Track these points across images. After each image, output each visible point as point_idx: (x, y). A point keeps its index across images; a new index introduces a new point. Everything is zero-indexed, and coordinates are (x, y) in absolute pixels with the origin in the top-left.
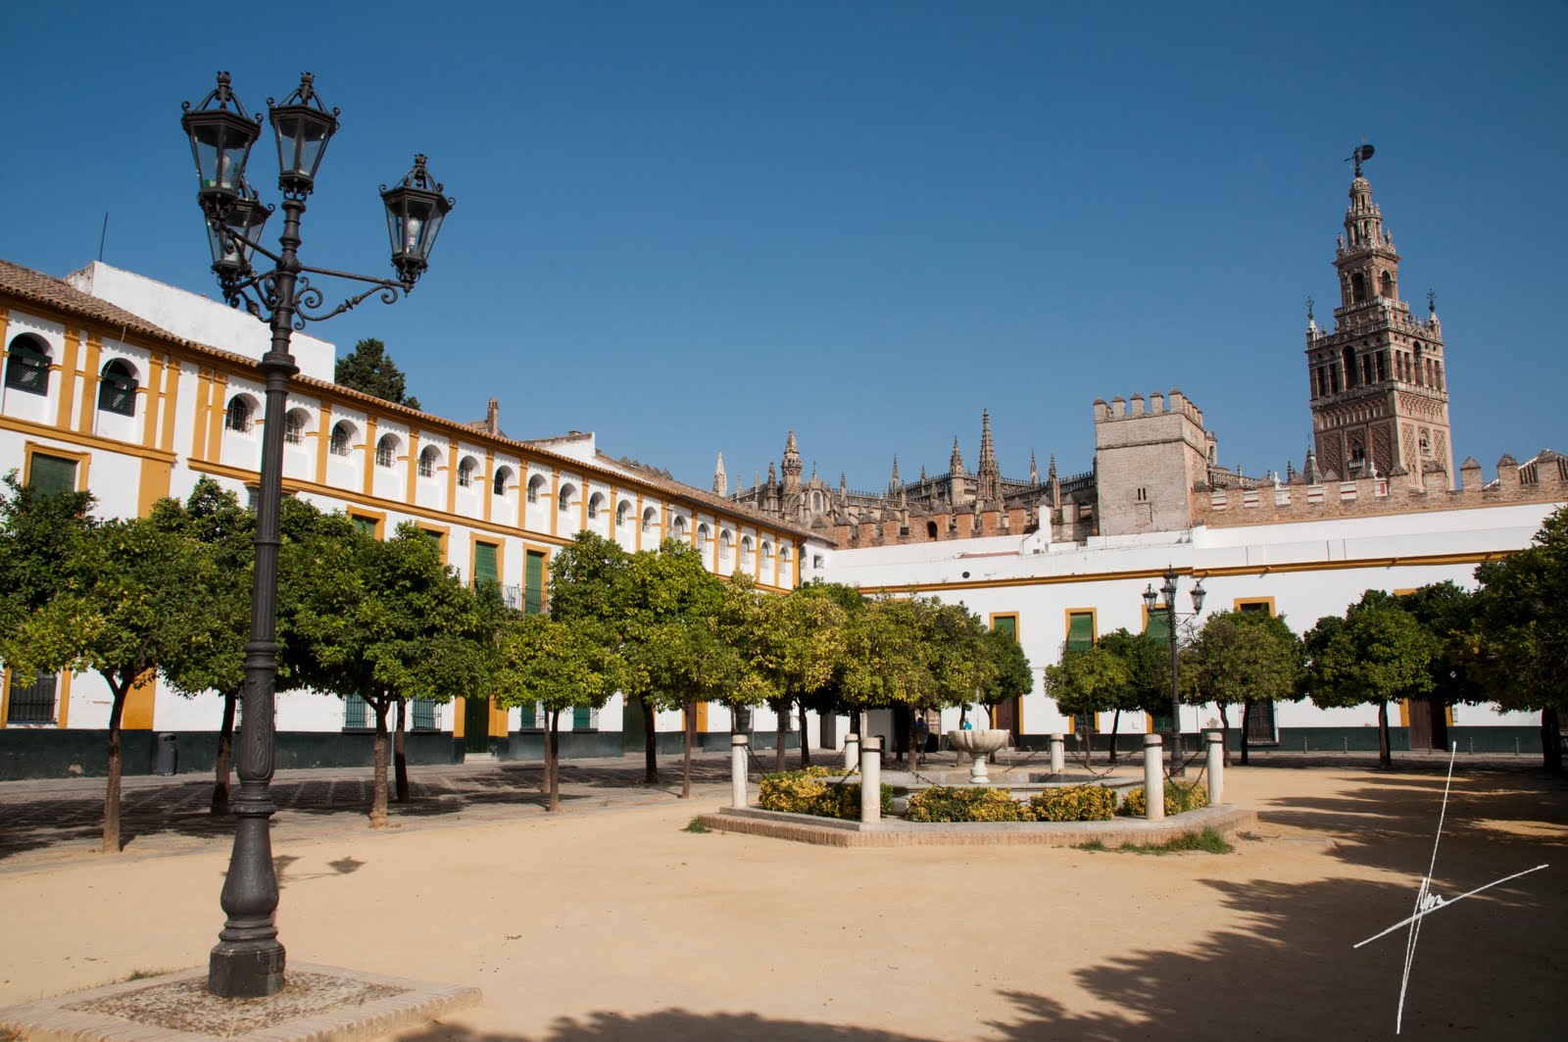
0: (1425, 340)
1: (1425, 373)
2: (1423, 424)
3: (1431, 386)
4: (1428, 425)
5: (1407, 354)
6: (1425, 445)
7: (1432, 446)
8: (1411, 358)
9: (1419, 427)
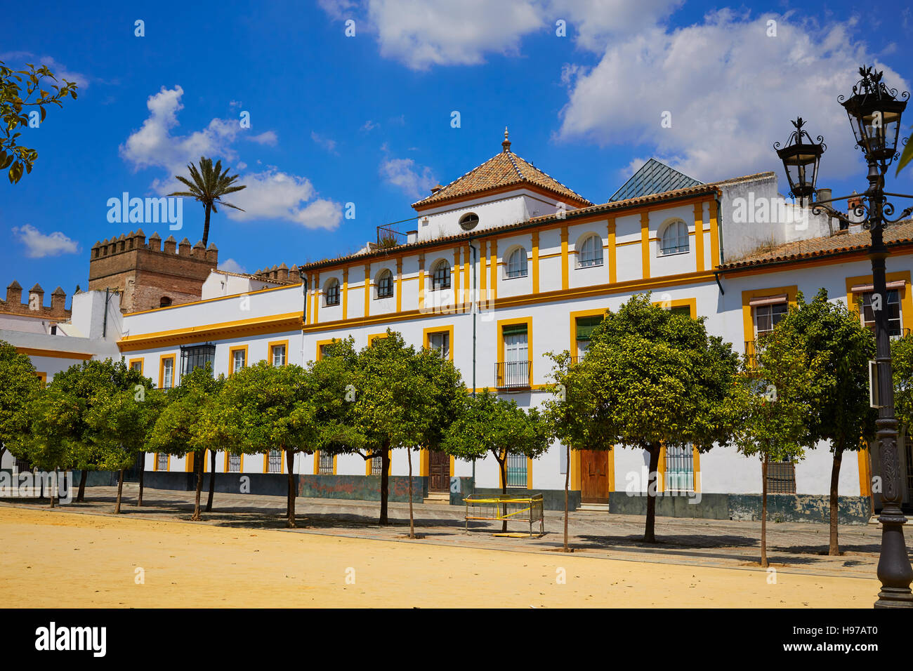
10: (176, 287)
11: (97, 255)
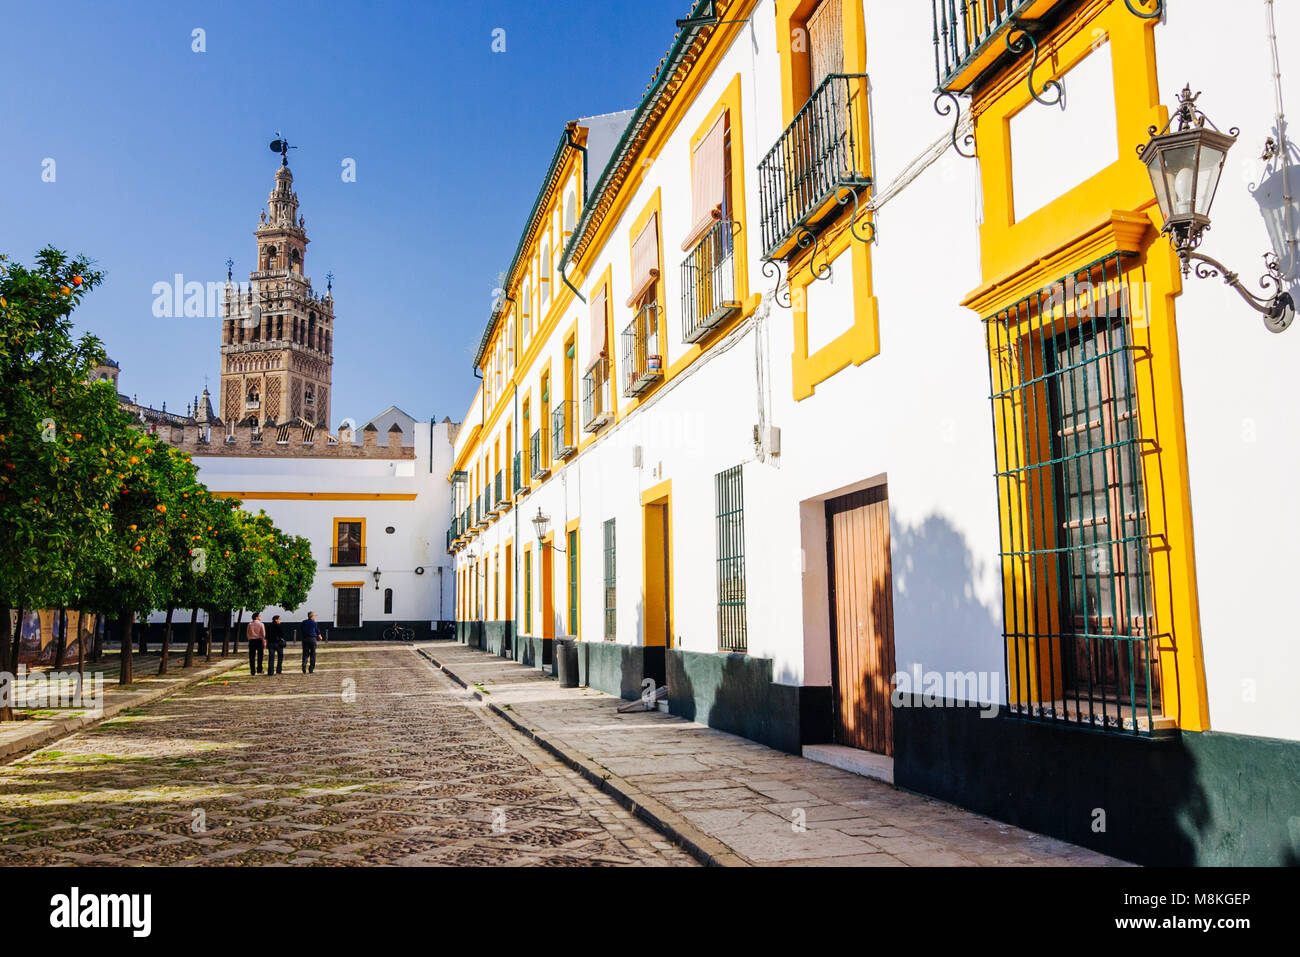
0: (319, 312)
1: (317, 339)
2: (310, 380)
3: (320, 350)
4: (314, 382)
5: (303, 321)
6: (310, 397)
7: (315, 400)
8: (307, 324)
9: (307, 383)
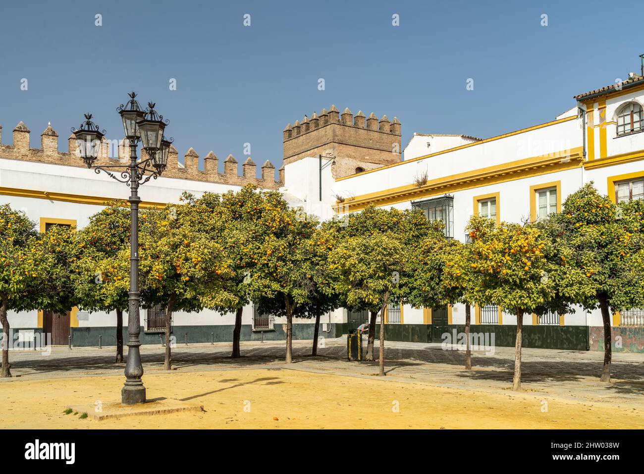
10: (367, 158)
11: (290, 136)
